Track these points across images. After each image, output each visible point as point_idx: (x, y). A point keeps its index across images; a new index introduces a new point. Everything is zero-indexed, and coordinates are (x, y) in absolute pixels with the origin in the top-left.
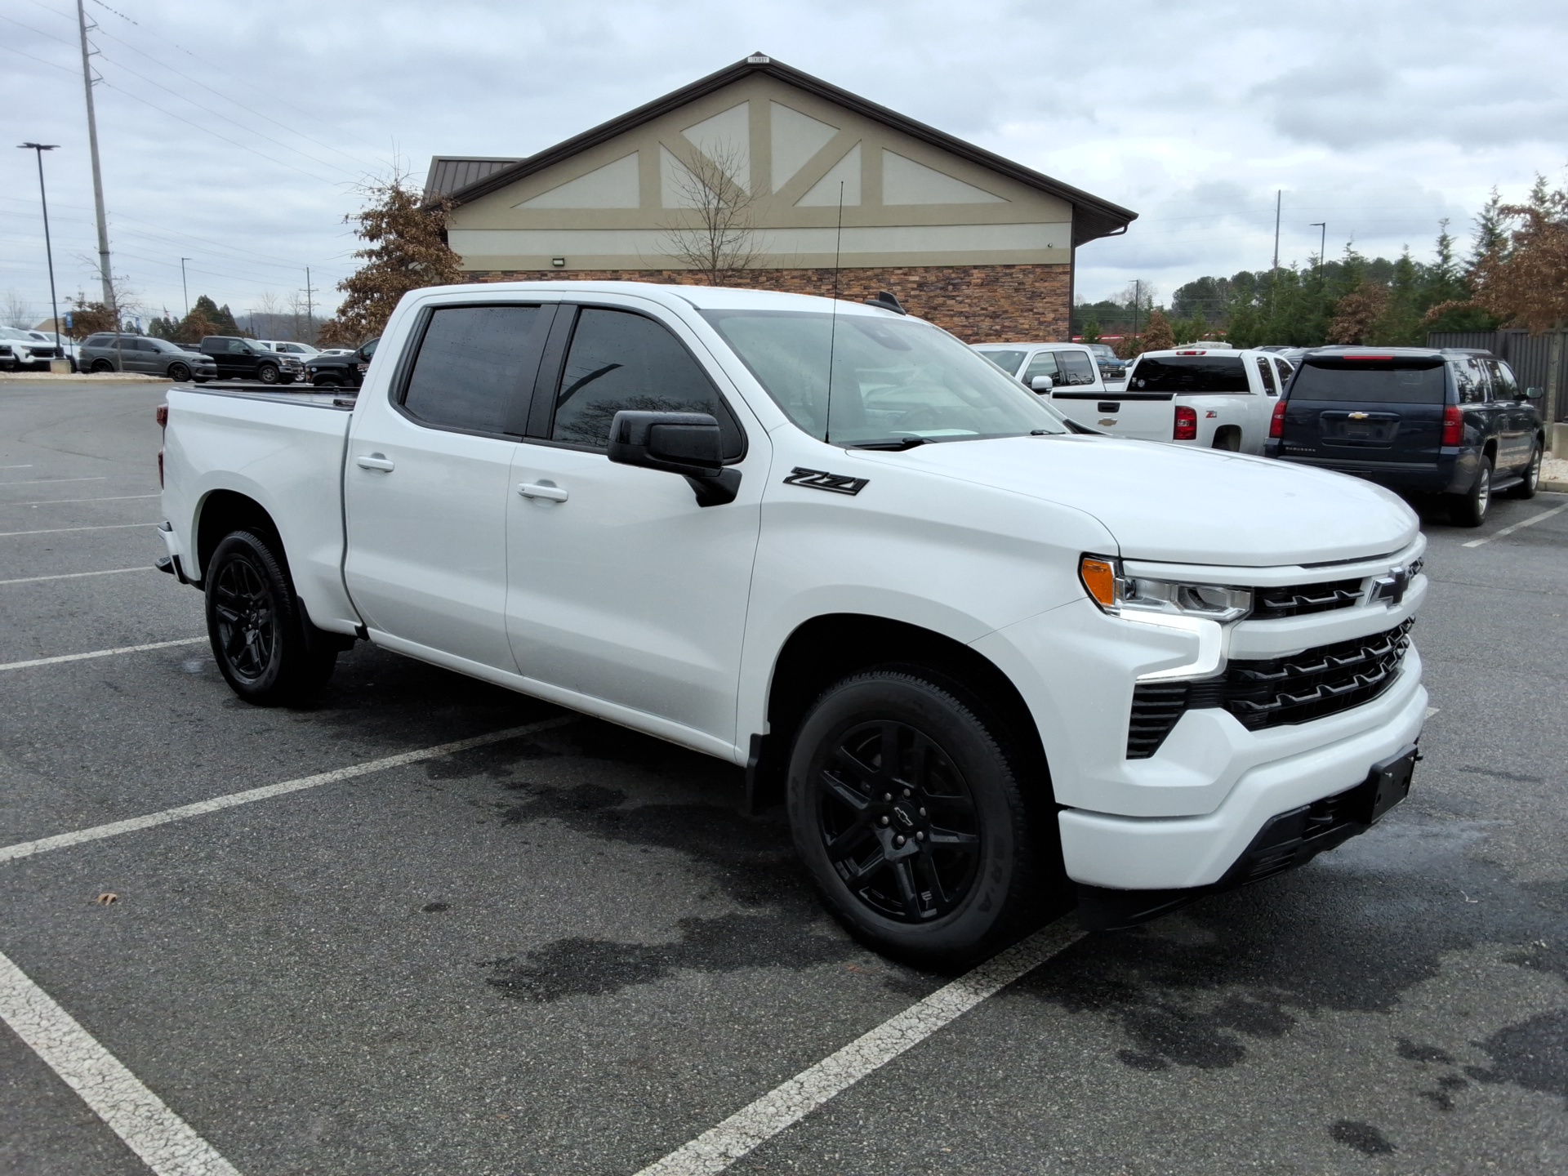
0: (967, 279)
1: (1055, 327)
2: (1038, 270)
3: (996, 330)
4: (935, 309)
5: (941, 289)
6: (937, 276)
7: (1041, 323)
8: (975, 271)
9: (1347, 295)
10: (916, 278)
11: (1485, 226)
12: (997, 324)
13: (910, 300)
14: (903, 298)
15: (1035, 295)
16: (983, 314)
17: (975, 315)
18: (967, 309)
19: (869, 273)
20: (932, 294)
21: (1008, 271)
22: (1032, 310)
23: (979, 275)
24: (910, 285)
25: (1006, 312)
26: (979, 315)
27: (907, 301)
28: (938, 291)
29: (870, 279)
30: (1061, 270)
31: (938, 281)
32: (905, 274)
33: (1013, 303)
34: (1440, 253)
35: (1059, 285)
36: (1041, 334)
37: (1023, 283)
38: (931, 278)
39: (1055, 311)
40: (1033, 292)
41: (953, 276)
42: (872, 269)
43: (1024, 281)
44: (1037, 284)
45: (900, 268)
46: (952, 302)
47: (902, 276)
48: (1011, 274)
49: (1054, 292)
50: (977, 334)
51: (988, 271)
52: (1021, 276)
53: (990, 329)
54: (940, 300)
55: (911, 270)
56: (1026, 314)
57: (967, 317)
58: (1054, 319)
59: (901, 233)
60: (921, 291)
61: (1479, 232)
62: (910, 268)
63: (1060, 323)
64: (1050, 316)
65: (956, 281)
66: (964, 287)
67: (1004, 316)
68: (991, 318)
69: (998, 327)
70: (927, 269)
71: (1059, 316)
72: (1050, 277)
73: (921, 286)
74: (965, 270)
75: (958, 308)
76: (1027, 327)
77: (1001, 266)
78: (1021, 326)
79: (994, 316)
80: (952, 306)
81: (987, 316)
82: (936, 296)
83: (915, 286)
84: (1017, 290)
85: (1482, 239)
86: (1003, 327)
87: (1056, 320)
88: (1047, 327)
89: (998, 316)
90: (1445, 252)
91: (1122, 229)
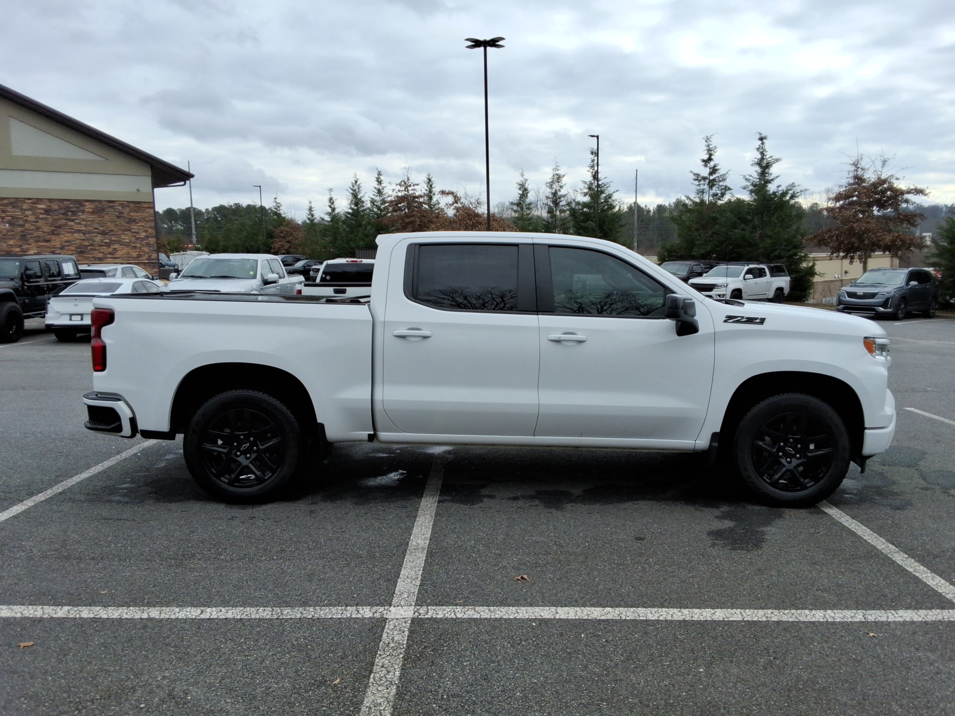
0: (82, 208)
1: (147, 241)
2: (132, 205)
3: (106, 243)
4: (59, 227)
5: (63, 214)
6: (59, 206)
7: (137, 239)
8: (87, 203)
9: (279, 226)
10: (43, 206)
11: (353, 194)
12: (107, 239)
13: (40, 221)
14: (34, 219)
15: (131, 221)
16: (96, 232)
17: (89, 232)
18: (84, 228)
19: (6, 201)
20: (56, 217)
21: (111, 205)
22: (130, 230)
23: (90, 206)
24: (38, 211)
25: (112, 231)
26: (93, 233)
27: (37, 222)
28: (61, 216)
29: (6, 205)
30: (147, 206)
31: (60, 209)
32: (35, 203)
33: (117, 225)
34: (330, 207)
35: (147, 215)
36: (138, 246)
37: (122, 213)
38: (55, 206)
39: (146, 231)
40: (130, 219)
41: (71, 205)
42: (8, 198)
43: (123, 211)
44: (132, 214)
45: (30, 199)
46: (72, 223)
47: (32, 205)
48: (113, 206)
49: (143, 219)
50: (92, 245)
51: (97, 204)
52: (120, 208)
53: (102, 242)
54: (63, 222)
55: (39, 201)
56: (126, 233)
57: (84, 234)
58: (145, 236)
59: (28, 175)
60: (47, 215)
61: (350, 197)
62: (38, 199)
63: (150, 239)
64: (143, 235)
65: (73, 210)
66: (80, 214)
67: (110, 234)
68: (102, 234)
69: (107, 241)
70: (51, 200)
71: (148, 234)
72: (140, 210)
73: (47, 211)
74: (80, 203)
75: (77, 227)
76: (128, 241)
77: (105, 201)
78: (123, 241)
79: (104, 233)
80: (72, 226)
81: (98, 233)
82: (60, 219)
83: (43, 211)
84: (118, 217)
85: (352, 200)
86: (111, 240)
87: (147, 237)
88: (141, 241)
89: (107, 234)
90: (332, 206)
91: (183, 183)
